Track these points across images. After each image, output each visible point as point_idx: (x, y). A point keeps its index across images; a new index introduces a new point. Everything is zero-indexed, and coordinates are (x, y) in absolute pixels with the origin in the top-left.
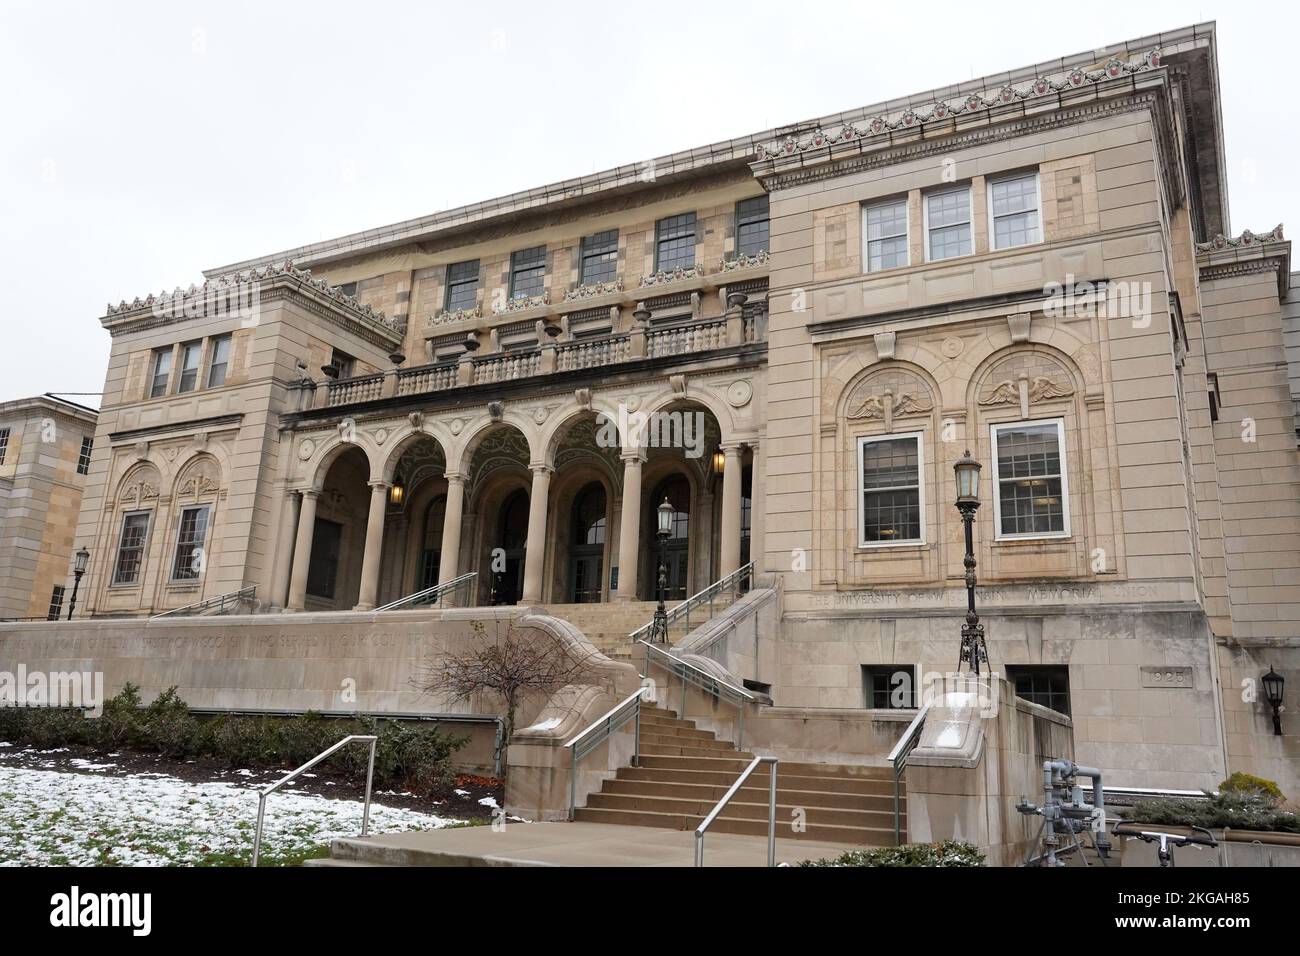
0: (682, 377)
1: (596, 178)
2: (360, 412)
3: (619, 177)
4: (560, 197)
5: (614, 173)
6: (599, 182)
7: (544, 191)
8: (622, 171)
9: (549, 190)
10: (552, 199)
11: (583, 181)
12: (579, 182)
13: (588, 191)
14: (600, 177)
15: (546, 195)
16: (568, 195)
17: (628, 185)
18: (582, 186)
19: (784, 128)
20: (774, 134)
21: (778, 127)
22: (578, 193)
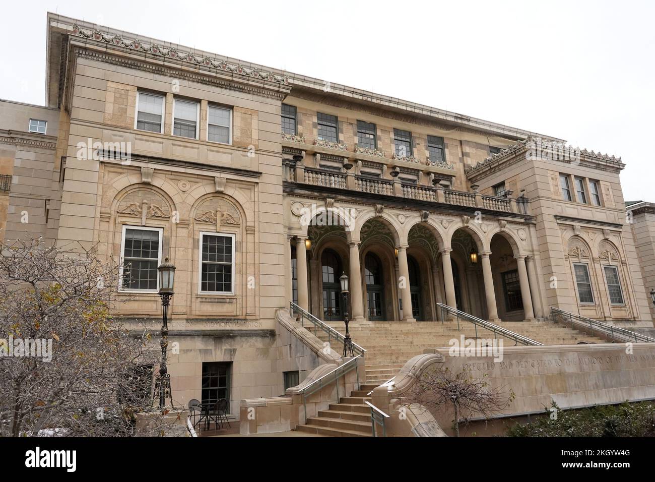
0: (506, 222)
1: (380, 97)
2: (345, 196)
3: (390, 101)
4: (360, 97)
5: (389, 99)
6: (380, 99)
7: (352, 90)
8: (393, 99)
9: (355, 90)
10: (356, 96)
11: (374, 95)
12: (371, 95)
13: (374, 101)
14: (382, 97)
15: (353, 92)
16: (365, 98)
17: (393, 107)
18: (372, 97)
19: (458, 114)
20: (454, 115)
21: (457, 113)
22: (369, 99)
